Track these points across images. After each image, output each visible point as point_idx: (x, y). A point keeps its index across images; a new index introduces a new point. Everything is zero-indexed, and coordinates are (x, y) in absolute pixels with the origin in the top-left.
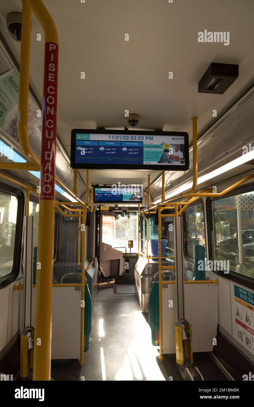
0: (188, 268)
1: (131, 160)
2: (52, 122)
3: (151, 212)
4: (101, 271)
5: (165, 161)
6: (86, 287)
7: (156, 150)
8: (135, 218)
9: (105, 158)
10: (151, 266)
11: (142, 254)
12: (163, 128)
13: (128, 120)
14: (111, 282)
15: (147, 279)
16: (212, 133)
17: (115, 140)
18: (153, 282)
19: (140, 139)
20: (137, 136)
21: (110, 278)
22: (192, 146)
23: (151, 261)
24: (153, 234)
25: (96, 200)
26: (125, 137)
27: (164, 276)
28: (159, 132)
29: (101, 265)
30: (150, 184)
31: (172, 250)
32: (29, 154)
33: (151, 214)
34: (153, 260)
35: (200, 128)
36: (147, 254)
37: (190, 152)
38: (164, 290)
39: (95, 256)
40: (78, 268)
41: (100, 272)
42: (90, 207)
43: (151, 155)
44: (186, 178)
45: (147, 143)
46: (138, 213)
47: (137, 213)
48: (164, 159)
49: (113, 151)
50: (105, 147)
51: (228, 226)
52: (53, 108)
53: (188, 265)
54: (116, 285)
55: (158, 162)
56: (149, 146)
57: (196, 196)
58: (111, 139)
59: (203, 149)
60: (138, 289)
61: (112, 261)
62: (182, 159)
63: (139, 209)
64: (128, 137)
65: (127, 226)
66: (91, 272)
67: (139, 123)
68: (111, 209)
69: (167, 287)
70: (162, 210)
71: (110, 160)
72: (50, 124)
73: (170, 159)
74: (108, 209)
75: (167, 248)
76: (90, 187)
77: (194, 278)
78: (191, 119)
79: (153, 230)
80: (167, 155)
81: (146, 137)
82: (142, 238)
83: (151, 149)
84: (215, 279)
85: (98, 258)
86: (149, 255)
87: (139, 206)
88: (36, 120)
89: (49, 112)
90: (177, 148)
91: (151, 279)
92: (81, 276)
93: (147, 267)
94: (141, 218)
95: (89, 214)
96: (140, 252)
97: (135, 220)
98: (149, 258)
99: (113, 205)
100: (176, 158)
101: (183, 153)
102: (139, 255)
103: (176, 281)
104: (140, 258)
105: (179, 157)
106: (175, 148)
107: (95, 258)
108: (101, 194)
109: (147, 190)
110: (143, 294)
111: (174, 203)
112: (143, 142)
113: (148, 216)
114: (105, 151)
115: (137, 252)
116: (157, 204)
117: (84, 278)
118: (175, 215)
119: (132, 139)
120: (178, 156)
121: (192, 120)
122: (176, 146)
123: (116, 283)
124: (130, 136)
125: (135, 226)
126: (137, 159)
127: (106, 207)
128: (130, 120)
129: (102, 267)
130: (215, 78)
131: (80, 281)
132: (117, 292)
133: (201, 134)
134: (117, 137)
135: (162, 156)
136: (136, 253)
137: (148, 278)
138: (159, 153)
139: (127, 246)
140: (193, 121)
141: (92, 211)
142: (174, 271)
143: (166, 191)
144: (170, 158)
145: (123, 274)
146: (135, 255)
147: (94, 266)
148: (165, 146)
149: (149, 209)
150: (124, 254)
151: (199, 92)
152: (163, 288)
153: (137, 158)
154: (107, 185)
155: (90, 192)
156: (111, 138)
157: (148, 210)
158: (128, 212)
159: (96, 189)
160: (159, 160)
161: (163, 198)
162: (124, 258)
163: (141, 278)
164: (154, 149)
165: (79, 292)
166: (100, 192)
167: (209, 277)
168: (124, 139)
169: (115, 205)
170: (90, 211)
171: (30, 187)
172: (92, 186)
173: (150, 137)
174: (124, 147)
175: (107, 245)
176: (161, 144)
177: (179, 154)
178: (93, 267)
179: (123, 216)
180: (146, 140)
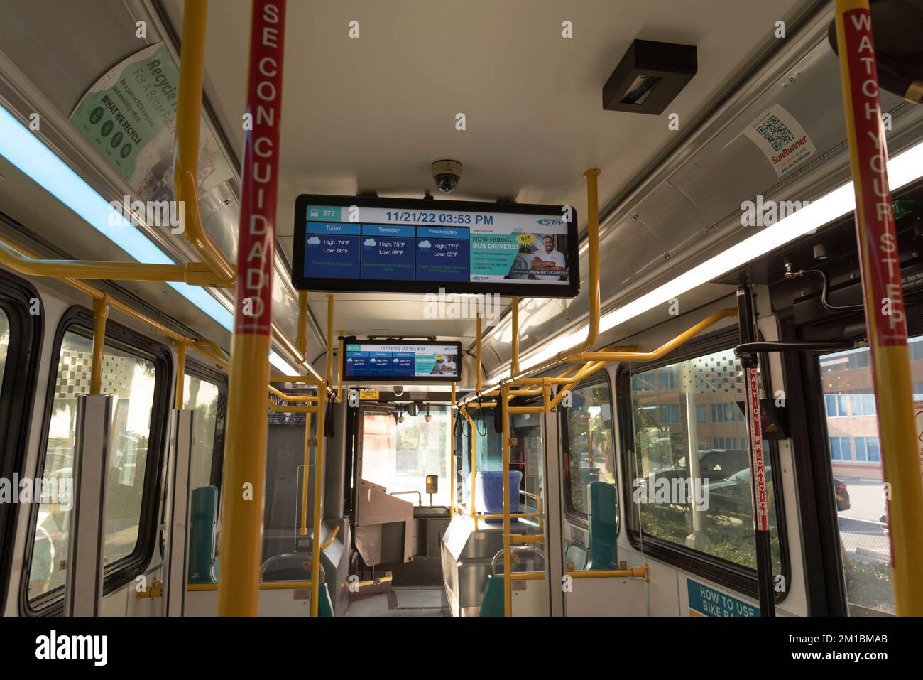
0: (573, 540)
1: (441, 271)
2: (270, 143)
3: (484, 405)
4: (358, 551)
5: (522, 274)
6: (322, 589)
7: (501, 247)
8: (442, 421)
9: (377, 265)
10: (482, 536)
11: (461, 508)
12: (517, 196)
13: (436, 174)
14: (382, 580)
15: (472, 569)
16: (633, 209)
17: (403, 222)
18: (490, 576)
19: (461, 220)
20: (455, 214)
21: (380, 570)
22: (587, 239)
23: (484, 526)
24: (486, 457)
25: (348, 374)
26: (425, 216)
27: (517, 560)
28: (506, 205)
29: (359, 538)
30: (481, 335)
31: (534, 496)
32: (198, 241)
33: (484, 408)
34: (488, 522)
35: (604, 197)
36: (473, 508)
37: (580, 253)
38: (517, 594)
39: (345, 513)
40: (301, 544)
41: (356, 554)
42: (335, 391)
43: (489, 259)
44: (568, 319)
45: (478, 231)
46: (451, 407)
47: (449, 408)
48: (520, 270)
49: (396, 249)
50: (378, 239)
51: (665, 441)
52: (272, 111)
53: (574, 534)
54: (394, 588)
55: (506, 277)
56: (485, 239)
57: (596, 360)
58: (393, 221)
59: (610, 246)
60: (451, 595)
61: (385, 527)
62: (561, 269)
63: (454, 397)
64: (432, 216)
65: (420, 442)
66: (335, 554)
67: (460, 181)
68: (385, 397)
69: (524, 589)
70: (510, 397)
71: (388, 271)
72: (264, 147)
73: (533, 269)
74: (377, 396)
75: (521, 492)
76: (336, 342)
77: (590, 565)
78: (584, 174)
79: (486, 450)
80: (526, 261)
81: (477, 216)
82: (460, 468)
83: (487, 246)
84: (639, 567)
85: (352, 520)
86: (477, 510)
87: (453, 389)
88: (210, 171)
89: (263, 118)
90: (551, 244)
91: (482, 569)
92: (310, 561)
93: (474, 540)
94: (458, 417)
95: (332, 408)
96: (456, 505)
97: (443, 425)
98: (478, 518)
99: (389, 387)
100: (549, 266)
101: (565, 256)
102: (453, 511)
103: (546, 572)
104: (455, 518)
105: (556, 265)
106: (546, 242)
107: (344, 518)
108: (363, 358)
109: (472, 352)
110: (462, 608)
111: (539, 380)
112: (469, 227)
113: (477, 414)
114: (377, 248)
115: (447, 505)
116: (500, 383)
117: (319, 568)
118: (543, 408)
119: (443, 219)
120: (552, 262)
121: (585, 177)
122: (548, 240)
123: (394, 583)
124: (437, 213)
125: (444, 439)
126: (456, 270)
127: (373, 390)
128: (438, 175)
129: (361, 543)
130: (644, 76)
131: (307, 575)
132: (396, 605)
133: (606, 211)
134: (407, 215)
135: (515, 261)
136: (444, 507)
137: (477, 566)
138: (507, 254)
139: (423, 490)
140: (588, 179)
141: (338, 400)
142: (542, 547)
143: (520, 352)
144: (532, 267)
145: (412, 559)
146: (442, 511)
147: (340, 538)
148: (522, 237)
149: (480, 395)
150: (415, 508)
151: (604, 109)
152: (515, 589)
153: (455, 267)
154: (377, 338)
155: (335, 354)
156: (393, 217)
157: (476, 397)
158: (425, 405)
159: (350, 348)
160: (507, 270)
161: (514, 366)
162: (415, 520)
163: (459, 567)
164: (495, 246)
165: (305, 603)
166: (359, 354)
167: (625, 562)
168: (423, 220)
169: (395, 387)
170: (333, 399)
171: (187, 339)
172: (340, 338)
173: (485, 217)
174: (424, 239)
175: (374, 486)
176: (513, 234)
177: (553, 258)
178: (339, 542)
179: (415, 415)
180: (476, 224)
